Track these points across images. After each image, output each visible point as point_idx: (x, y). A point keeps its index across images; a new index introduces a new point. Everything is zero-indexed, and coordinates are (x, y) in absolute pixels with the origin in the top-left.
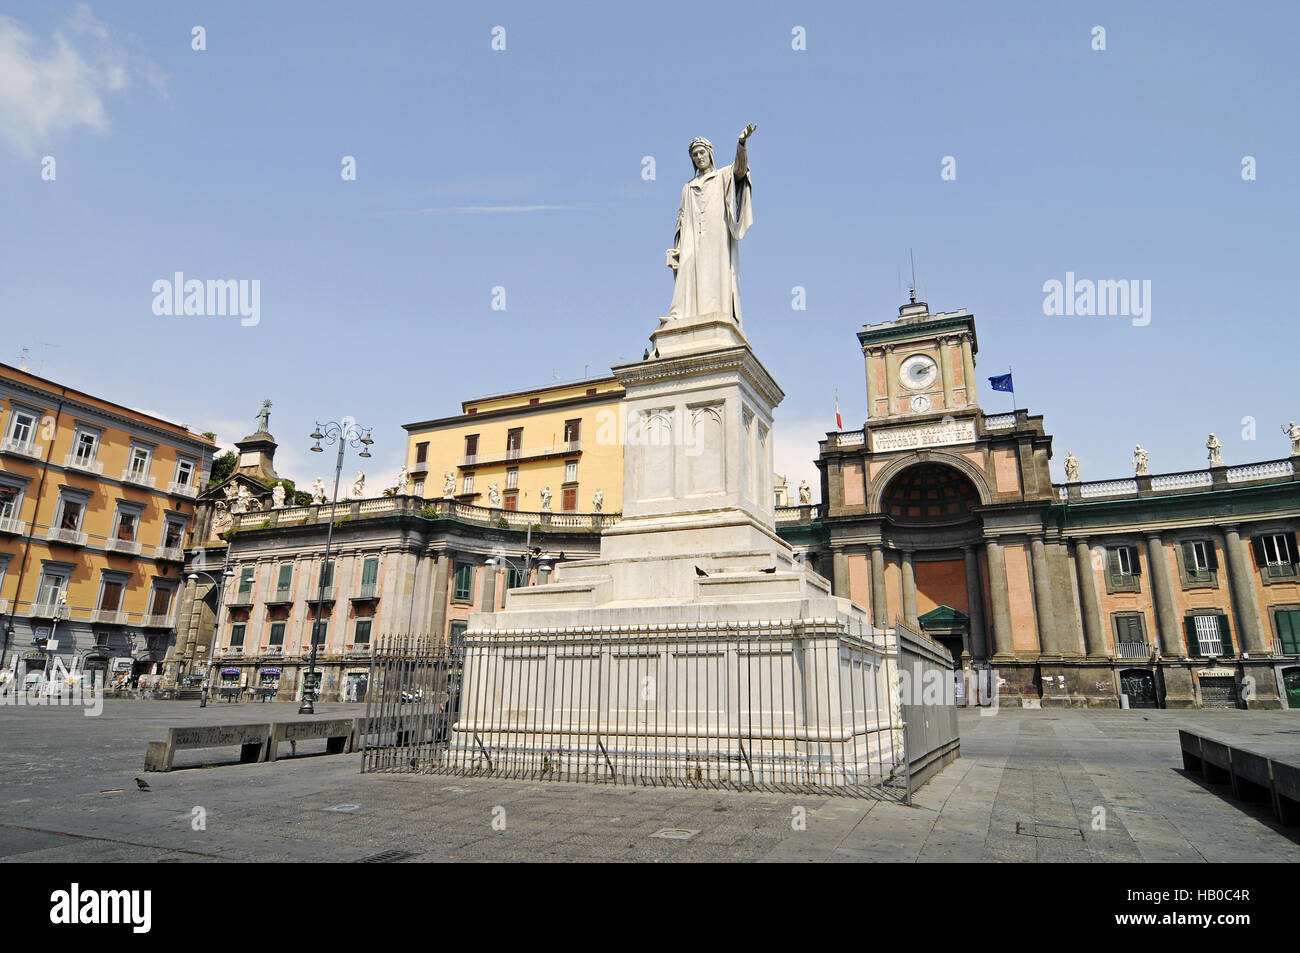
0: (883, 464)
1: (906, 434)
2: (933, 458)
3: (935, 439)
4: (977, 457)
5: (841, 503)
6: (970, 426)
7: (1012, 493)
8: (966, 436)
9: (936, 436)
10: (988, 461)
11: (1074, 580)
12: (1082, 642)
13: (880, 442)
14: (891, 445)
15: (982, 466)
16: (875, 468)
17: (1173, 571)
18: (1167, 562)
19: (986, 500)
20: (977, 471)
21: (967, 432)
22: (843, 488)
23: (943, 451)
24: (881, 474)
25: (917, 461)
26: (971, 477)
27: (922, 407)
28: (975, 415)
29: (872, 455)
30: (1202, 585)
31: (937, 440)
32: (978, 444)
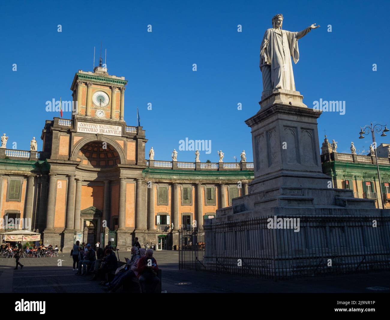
0: (80, 138)
1: (93, 126)
2: (103, 139)
4: (121, 143)
5: (57, 153)
6: (120, 128)
7: (132, 161)
9: (106, 129)
10: (125, 145)
13: (81, 127)
14: (85, 130)
15: (122, 147)
16: (77, 139)
19: (122, 162)
20: (121, 149)
21: (117, 131)
22: (59, 146)
23: (107, 137)
24: (79, 142)
25: (96, 139)
26: (118, 151)
27: (100, 115)
28: (122, 124)
29: (75, 132)
30: (187, 204)
31: (106, 131)
32: (122, 137)
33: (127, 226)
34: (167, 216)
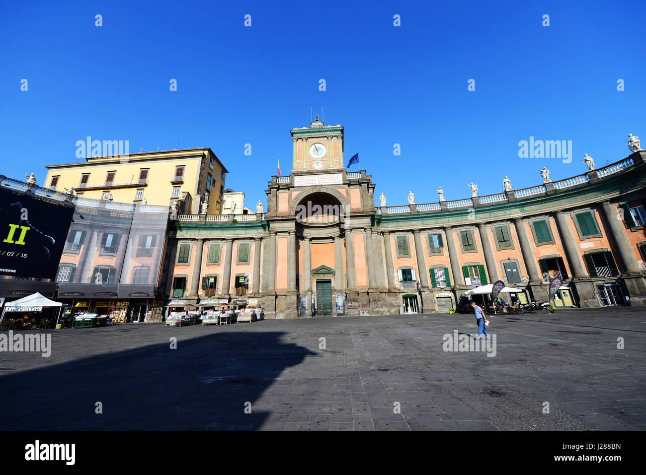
0: (298, 192)
1: (310, 178)
2: (323, 190)
3: (324, 182)
4: (343, 191)
5: (277, 211)
6: (340, 176)
7: (358, 209)
8: (338, 181)
9: (324, 179)
10: (347, 192)
11: (383, 252)
12: (386, 282)
13: (298, 181)
14: (303, 183)
15: (345, 195)
16: (295, 194)
17: (425, 248)
18: (422, 244)
20: (343, 197)
21: (338, 179)
22: (278, 203)
23: (327, 187)
24: (297, 197)
25: (315, 192)
26: (340, 200)
27: (318, 167)
28: (342, 171)
29: (294, 187)
30: (437, 254)
31: (325, 181)
32: (343, 184)
33: (359, 285)
34: (412, 270)
